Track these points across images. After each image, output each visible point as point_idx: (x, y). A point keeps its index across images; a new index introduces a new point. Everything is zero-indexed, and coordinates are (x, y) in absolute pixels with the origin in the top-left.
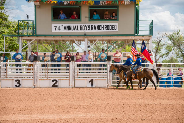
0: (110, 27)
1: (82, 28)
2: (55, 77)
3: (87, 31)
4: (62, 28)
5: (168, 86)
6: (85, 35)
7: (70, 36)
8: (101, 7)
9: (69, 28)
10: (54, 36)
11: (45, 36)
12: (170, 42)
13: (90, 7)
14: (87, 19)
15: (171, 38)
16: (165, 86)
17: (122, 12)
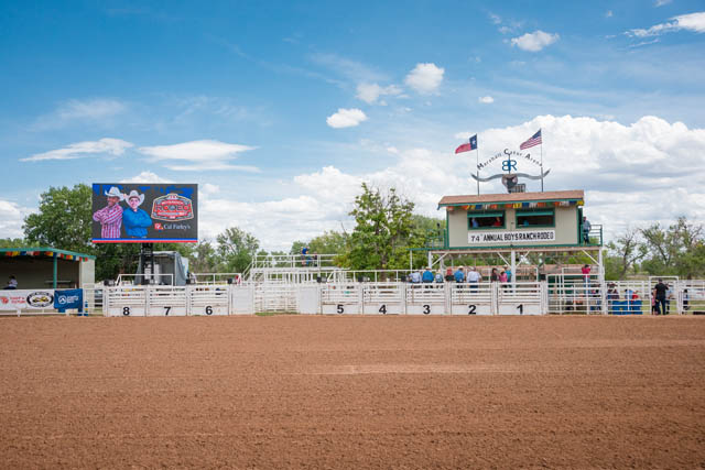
0: (545, 236)
1: (507, 237)
2: (472, 302)
3: (514, 241)
4: (481, 238)
5: (624, 313)
6: (512, 247)
7: (493, 248)
8: (531, 210)
9: (490, 238)
10: (472, 249)
11: (461, 249)
12: (645, 240)
13: (518, 211)
14: (514, 226)
15: (647, 234)
16: (620, 313)
17: (560, 216)
